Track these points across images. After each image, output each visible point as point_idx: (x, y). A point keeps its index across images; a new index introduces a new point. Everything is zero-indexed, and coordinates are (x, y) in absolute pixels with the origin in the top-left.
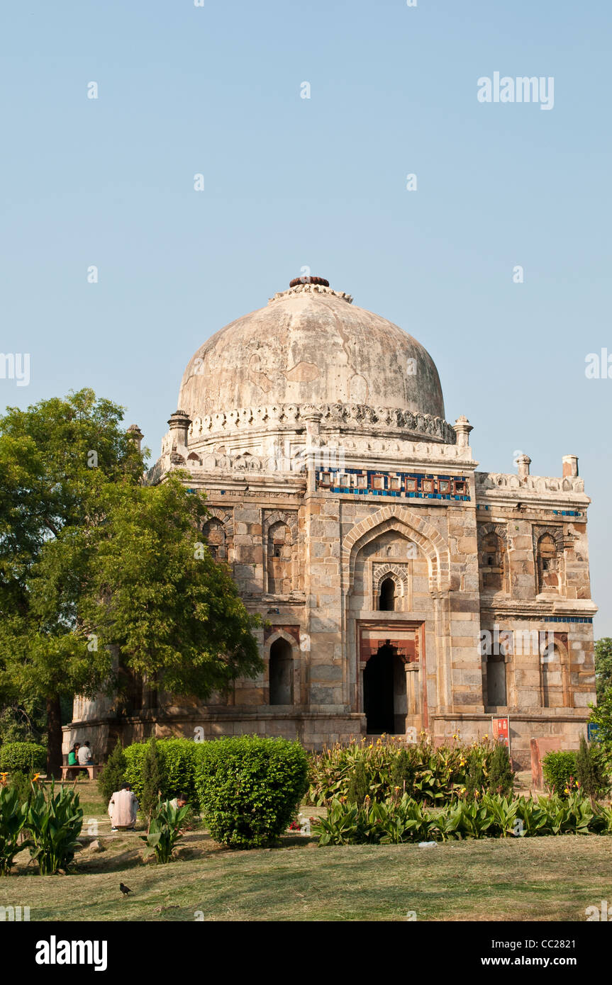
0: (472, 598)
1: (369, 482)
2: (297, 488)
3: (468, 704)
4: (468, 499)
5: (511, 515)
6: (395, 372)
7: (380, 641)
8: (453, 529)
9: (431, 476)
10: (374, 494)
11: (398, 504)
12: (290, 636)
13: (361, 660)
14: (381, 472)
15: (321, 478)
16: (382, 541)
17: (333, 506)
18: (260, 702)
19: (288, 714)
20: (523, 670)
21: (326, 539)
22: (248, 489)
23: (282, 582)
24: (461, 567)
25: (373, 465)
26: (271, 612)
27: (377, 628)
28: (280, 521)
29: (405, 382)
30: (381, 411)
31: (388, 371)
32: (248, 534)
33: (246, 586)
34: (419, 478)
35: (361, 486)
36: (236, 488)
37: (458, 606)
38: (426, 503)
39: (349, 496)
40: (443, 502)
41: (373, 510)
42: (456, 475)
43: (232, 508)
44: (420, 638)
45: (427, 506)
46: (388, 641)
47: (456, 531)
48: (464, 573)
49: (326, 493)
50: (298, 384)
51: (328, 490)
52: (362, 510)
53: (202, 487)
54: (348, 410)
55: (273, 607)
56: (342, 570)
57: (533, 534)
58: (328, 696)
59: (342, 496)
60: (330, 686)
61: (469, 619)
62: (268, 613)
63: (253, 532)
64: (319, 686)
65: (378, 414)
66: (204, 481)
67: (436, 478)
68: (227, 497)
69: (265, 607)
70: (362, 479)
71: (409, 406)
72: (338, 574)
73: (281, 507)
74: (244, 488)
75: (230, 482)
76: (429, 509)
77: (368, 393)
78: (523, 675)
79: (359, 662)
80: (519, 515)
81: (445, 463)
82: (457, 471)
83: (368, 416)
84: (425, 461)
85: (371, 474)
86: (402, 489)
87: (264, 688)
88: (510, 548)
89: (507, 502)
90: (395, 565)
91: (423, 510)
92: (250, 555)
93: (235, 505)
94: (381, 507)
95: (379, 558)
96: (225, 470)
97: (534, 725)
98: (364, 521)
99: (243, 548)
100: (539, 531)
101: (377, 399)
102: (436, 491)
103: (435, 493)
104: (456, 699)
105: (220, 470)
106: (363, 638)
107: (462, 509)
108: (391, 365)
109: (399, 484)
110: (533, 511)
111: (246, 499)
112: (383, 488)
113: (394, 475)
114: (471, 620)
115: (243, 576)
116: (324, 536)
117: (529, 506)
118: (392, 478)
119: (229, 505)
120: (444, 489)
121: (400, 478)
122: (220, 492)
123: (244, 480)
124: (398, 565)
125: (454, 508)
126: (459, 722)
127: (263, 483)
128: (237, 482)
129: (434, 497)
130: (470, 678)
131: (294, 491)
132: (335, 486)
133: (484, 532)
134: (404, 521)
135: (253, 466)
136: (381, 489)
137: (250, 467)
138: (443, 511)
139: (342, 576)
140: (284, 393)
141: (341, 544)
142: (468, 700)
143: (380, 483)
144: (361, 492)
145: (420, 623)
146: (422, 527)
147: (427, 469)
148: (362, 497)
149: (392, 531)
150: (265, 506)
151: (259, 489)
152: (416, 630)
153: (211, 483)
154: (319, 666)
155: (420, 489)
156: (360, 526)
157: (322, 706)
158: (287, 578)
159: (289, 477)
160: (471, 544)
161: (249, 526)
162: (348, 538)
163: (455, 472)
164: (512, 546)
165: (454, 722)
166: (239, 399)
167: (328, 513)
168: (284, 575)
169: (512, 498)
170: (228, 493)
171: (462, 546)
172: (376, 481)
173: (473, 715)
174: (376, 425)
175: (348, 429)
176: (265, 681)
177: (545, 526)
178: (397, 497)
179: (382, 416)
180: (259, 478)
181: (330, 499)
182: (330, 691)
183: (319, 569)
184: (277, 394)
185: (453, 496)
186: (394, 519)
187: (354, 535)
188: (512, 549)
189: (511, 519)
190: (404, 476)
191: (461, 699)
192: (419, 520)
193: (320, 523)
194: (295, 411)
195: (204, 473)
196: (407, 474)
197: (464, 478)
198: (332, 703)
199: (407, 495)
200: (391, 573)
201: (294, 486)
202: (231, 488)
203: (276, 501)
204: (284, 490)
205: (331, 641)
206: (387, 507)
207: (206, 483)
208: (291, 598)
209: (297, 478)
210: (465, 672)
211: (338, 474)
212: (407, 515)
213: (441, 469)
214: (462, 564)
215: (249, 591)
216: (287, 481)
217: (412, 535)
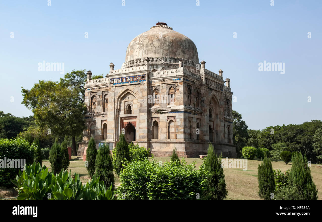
0: (145, 109)
4: (145, 81)
5: (160, 83)
6: (152, 46)
7: (128, 122)
8: (141, 90)
10: (122, 84)
11: (128, 85)
12: (107, 122)
15: (111, 82)
16: (126, 96)
20: (162, 128)
23: (107, 109)
25: (123, 76)
26: (103, 117)
27: (126, 119)
28: (106, 94)
29: (155, 48)
31: (149, 47)
34: (133, 77)
35: (119, 82)
37: (141, 111)
39: (117, 85)
40: (139, 82)
41: (123, 88)
43: (96, 92)
44: (136, 121)
45: (135, 84)
46: (130, 122)
47: (142, 90)
48: (143, 102)
49: (112, 85)
51: (112, 84)
52: (120, 88)
53: (91, 88)
54: (134, 61)
55: (103, 115)
56: (115, 105)
57: (167, 88)
59: (115, 85)
60: (111, 135)
62: (102, 117)
63: (100, 97)
67: (137, 76)
68: (96, 90)
69: (102, 116)
70: (120, 80)
72: (114, 106)
74: (98, 87)
76: (136, 85)
77: (143, 54)
78: (162, 130)
79: (122, 128)
80: (163, 82)
81: (139, 72)
83: (139, 61)
85: (122, 78)
86: (129, 81)
87: (101, 136)
88: (160, 92)
89: (160, 79)
91: (134, 86)
92: (99, 103)
94: (125, 87)
95: (126, 100)
96: (95, 83)
97: (162, 144)
98: (120, 90)
99: (98, 101)
100: (169, 86)
102: (137, 80)
104: (140, 137)
106: (123, 122)
107: (144, 84)
108: (150, 45)
110: (167, 81)
111: (99, 90)
112: (124, 82)
113: (127, 77)
114: (145, 115)
115: (98, 109)
116: (111, 96)
117: (166, 79)
120: (139, 79)
121: (128, 78)
122: (94, 89)
123: (98, 85)
124: (131, 102)
125: (142, 84)
127: (102, 85)
129: (137, 82)
130: (144, 131)
132: (114, 83)
133: (153, 89)
135: (101, 81)
138: (139, 85)
139: (115, 106)
141: (115, 98)
142: (143, 137)
143: (124, 80)
144: (120, 83)
145: (136, 117)
146: (134, 90)
147: (135, 74)
148: (120, 85)
149: (128, 93)
150: (103, 91)
151: (102, 87)
152: (136, 119)
153: (92, 87)
154: (109, 129)
155: (133, 80)
156: (120, 93)
157: (109, 140)
160: (145, 93)
163: (142, 74)
164: (161, 92)
167: (113, 90)
169: (160, 78)
171: (143, 94)
174: (140, 63)
176: (101, 134)
177: (171, 84)
178: (128, 83)
179: (142, 60)
181: (113, 87)
183: (110, 105)
185: (141, 81)
186: (127, 90)
187: (118, 95)
188: (161, 93)
189: (161, 84)
190: (130, 77)
195: (91, 85)
197: (144, 75)
198: (111, 139)
200: (129, 104)
202: (96, 87)
203: (105, 89)
204: (106, 86)
206: (126, 86)
207: (91, 87)
210: (143, 129)
211: (115, 80)
212: (131, 88)
213: (139, 74)
214: (143, 99)
215: (99, 112)
216: (106, 84)
217: (132, 93)
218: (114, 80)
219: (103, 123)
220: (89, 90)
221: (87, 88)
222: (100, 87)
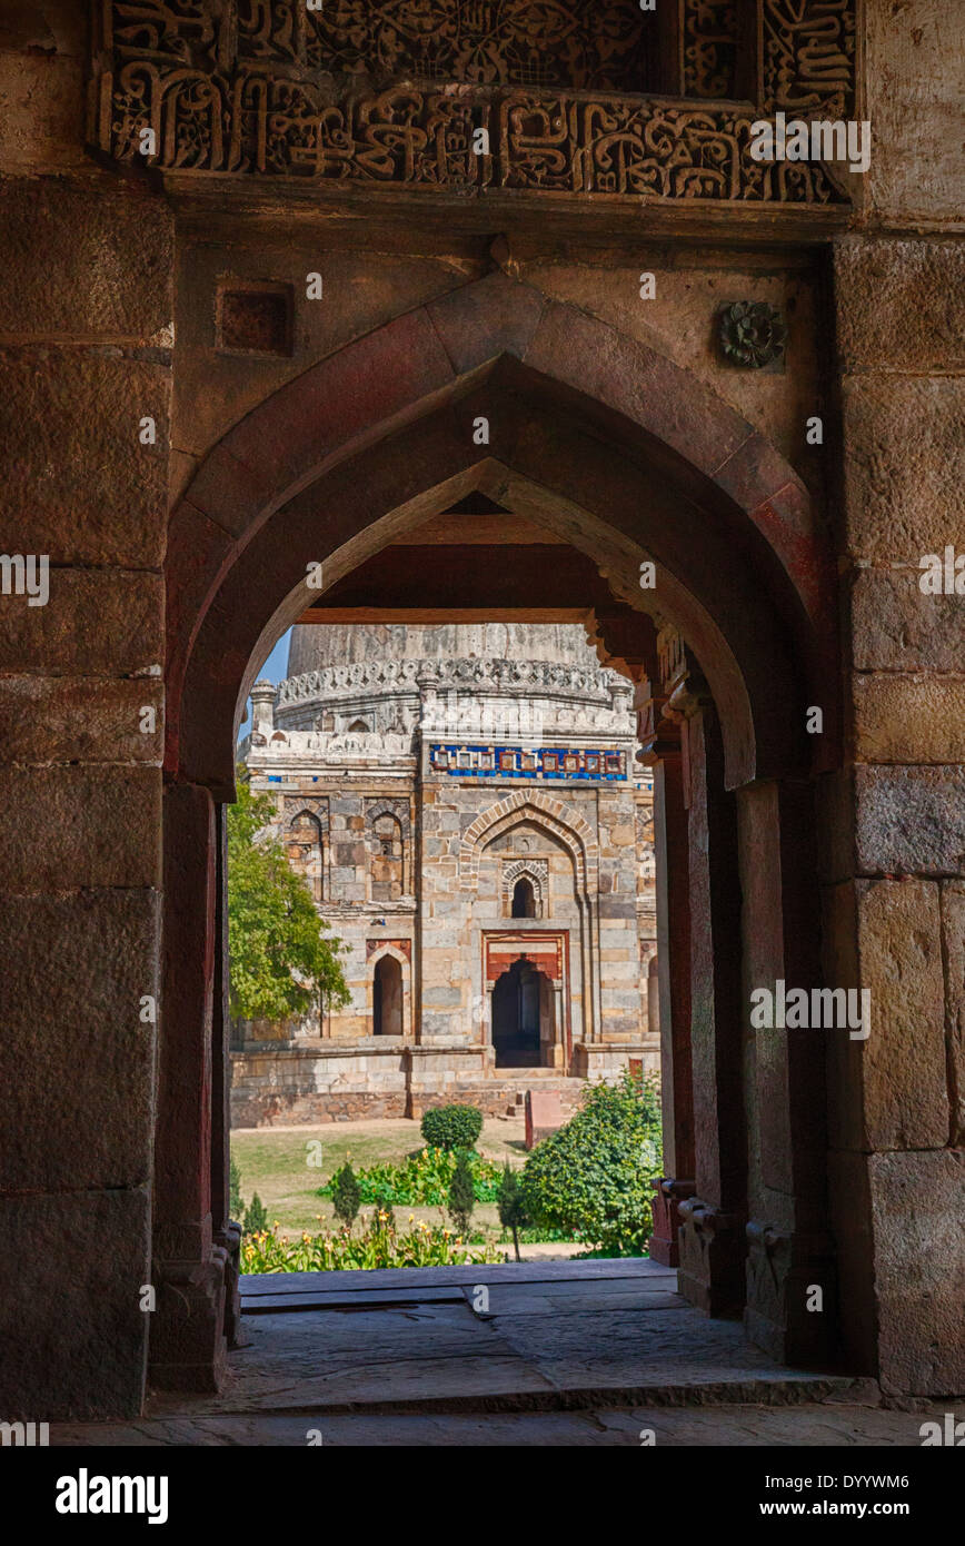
0: (627, 901)
1: (498, 760)
2: (408, 771)
3: (622, 1031)
4: (625, 778)
7: (513, 955)
8: (603, 816)
9: (576, 751)
10: (503, 776)
11: (533, 787)
12: (400, 952)
13: (489, 978)
14: (512, 748)
15: (436, 759)
16: (515, 833)
17: (452, 792)
18: (361, 1033)
19: (394, 1048)
21: (441, 834)
22: (346, 774)
23: (390, 886)
24: (615, 863)
25: (502, 740)
26: (375, 923)
27: (508, 939)
28: (387, 812)
30: (524, 666)
32: (348, 828)
33: (344, 893)
34: (560, 754)
35: (487, 767)
36: (333, 773)
37: (609, 911)
38: (570, 785)
39: (472, 780)
40: (591, 782)
41: (502, 796)
42: (609, 748)
43: (326, 797)
44: (563, 949)
45: (570, 789)
46: (523, 955)
47: (608, 819)
48: (617, 870)
49: (443, 777)
50: (422, 633)
51: (445, 773)
52: (488, 795)
53: (289, 773)
54: (482, 667)
55: (381, 917)
58: (444, 1024)
59: (461, 780)
60: (446, 1012)
61: (624, 926)
62: (372, 924)
63: (353, 826)
64: (433, 1013)
65: (519, 670)
66: (291, 766)
67: (582, 753)
68: (320, 784)
69: (368, 917)
70: (488, 758)
71: (563, 655)
72: (458, 877)
73: (387, 794)
74: (343, 773)
75: (325, 767)
76: (574, 792)
77: (508, 643)
79: (485, 982)
81: (594, 735)
82: (610, 743)
83: (505, 673)
84: (568, 733)
85: (500, 751)
86: (540, 769)
87: (367, 1016)
90: (532, 862)
91: (566, 794)
92: (350, 855)
93: (331, 794)
94: (512, 792)
95: (512, 854)
96: (318, 752)
98: (490, 809)
99: (341, 846)
101: (521, 650)
102: (584, 770)
103: (581, 773)
105: (312, 752)
106: (491, 951)
107: (616, 791)
109: (537, 762)
111: (345, 787)
112: (515, 768)
113: (529, 752)
114: (626, 928)
115: (341, 881)
116: (440, 830)
118: (526, 755)
119: (322, 794)
120: (593, 767)
121: (536, 755)
122: (311, 779)
123: (341, 764)
124: (534, 862)
125: (605, 790)
126: (607, 1054)
127: (365, 766)
128: (331, 766)
129: (581, 777)
130: (623, 1000)
131: (404, 774)
132: (453, 767)
133: (645, 817)
134: (541, 807)
135: (353, 746)
136: (512, 770)
137: (349, 747)
138: (592, 794)
140: (404, 644)
141: (461, 839)
142: (620, 1026)
143: (511, 762)
144: (487, 773)
145: (565, 932)
146: (565, 815)
147: (571, 742)
148: (488, 780)
149: (526, 820)
150: (366, 794)
151: (361, 774)
152: (559, 940)
153: (300, 769)
154: (433, 988)
155: (561, 767)
156: (485, 816)
157: (436, 1038)
158: (396, 881)
159: (398, 758)
160: (626, 834)
161: (349, 820)
162: (471, 832)
163: (608, 745)
165: (601, 1055)
166: (352, 653)
167: (445, 801)
168: (393, 877)
170: (321, 780)
171: (614, 837)
172: (505, 759)
173: (624, 1045)
174: (515, 684)
175: (480, 691)
176: (368, 1007)
178: (532, 779)
179: (525, 673)
180: (360, 760)
181: (446, 785)
182: (446, 1020)
183: (433, 870)
184: (396, 647)
185: (604, 775)
186: (527, 807)
187: (478, 826)
190: (541, 752)
191: (612, 1026)
192: (560, 806)
193: (435, 814)
194: (416, 669)
195: (292, 756)
196: (546, 750)
197: (618, 752)
198: (449, 1033)
199: (546, 776)
200: (526, 872)
201: (404, 768)
202: (326, 773)
203: (382, 787)
204: (392, 774)
205: (448, 957)
206: (519, 791)
207: (292, 769)
208: (400, 906)
209: (408, 758)
210: (617, 992)
211: (458, 753)
212: (548, 801)
213: (591, 742)
214: (615, 859)
215: (348, 898)
216: (394, 763)
217: (551, 826)
218: (454, 755)
219: (378, 955)
220: (278, 779)
221: (267, 772)
222: (351, 773)
